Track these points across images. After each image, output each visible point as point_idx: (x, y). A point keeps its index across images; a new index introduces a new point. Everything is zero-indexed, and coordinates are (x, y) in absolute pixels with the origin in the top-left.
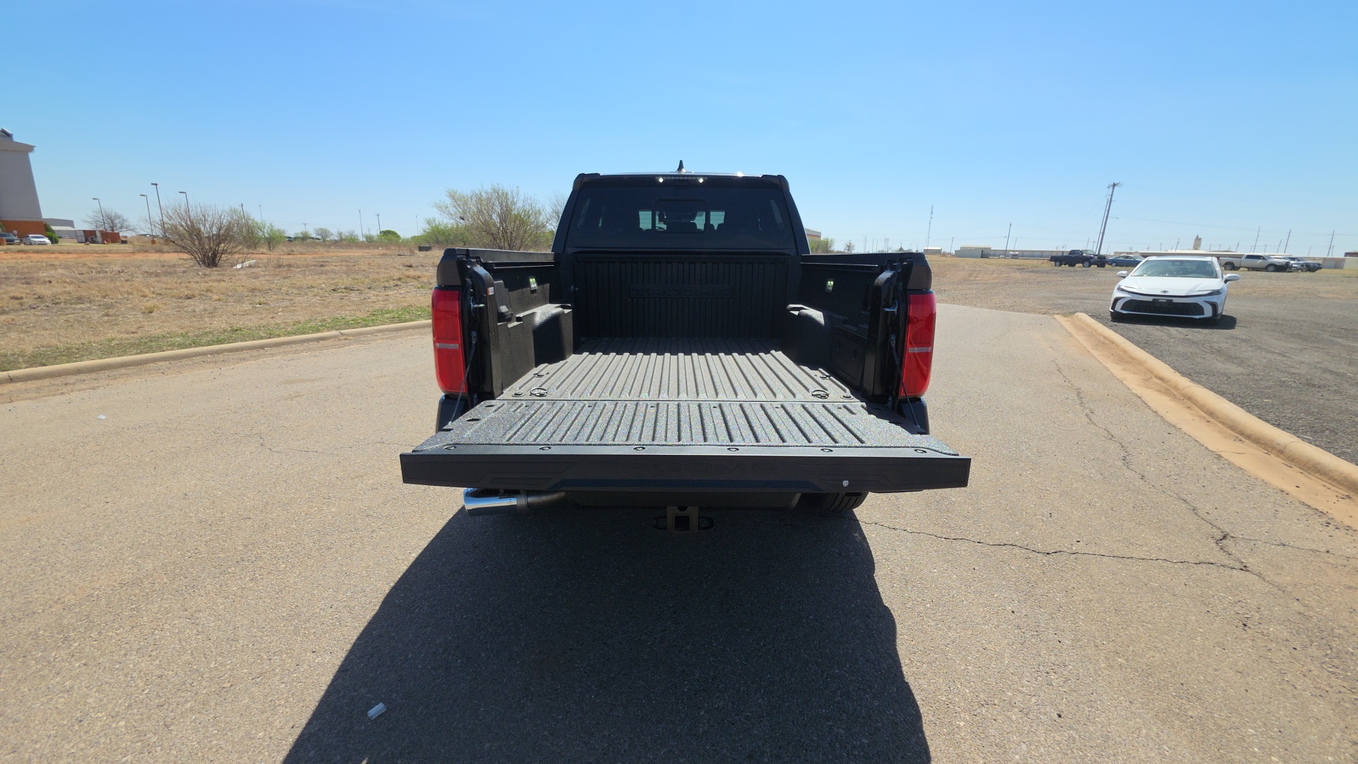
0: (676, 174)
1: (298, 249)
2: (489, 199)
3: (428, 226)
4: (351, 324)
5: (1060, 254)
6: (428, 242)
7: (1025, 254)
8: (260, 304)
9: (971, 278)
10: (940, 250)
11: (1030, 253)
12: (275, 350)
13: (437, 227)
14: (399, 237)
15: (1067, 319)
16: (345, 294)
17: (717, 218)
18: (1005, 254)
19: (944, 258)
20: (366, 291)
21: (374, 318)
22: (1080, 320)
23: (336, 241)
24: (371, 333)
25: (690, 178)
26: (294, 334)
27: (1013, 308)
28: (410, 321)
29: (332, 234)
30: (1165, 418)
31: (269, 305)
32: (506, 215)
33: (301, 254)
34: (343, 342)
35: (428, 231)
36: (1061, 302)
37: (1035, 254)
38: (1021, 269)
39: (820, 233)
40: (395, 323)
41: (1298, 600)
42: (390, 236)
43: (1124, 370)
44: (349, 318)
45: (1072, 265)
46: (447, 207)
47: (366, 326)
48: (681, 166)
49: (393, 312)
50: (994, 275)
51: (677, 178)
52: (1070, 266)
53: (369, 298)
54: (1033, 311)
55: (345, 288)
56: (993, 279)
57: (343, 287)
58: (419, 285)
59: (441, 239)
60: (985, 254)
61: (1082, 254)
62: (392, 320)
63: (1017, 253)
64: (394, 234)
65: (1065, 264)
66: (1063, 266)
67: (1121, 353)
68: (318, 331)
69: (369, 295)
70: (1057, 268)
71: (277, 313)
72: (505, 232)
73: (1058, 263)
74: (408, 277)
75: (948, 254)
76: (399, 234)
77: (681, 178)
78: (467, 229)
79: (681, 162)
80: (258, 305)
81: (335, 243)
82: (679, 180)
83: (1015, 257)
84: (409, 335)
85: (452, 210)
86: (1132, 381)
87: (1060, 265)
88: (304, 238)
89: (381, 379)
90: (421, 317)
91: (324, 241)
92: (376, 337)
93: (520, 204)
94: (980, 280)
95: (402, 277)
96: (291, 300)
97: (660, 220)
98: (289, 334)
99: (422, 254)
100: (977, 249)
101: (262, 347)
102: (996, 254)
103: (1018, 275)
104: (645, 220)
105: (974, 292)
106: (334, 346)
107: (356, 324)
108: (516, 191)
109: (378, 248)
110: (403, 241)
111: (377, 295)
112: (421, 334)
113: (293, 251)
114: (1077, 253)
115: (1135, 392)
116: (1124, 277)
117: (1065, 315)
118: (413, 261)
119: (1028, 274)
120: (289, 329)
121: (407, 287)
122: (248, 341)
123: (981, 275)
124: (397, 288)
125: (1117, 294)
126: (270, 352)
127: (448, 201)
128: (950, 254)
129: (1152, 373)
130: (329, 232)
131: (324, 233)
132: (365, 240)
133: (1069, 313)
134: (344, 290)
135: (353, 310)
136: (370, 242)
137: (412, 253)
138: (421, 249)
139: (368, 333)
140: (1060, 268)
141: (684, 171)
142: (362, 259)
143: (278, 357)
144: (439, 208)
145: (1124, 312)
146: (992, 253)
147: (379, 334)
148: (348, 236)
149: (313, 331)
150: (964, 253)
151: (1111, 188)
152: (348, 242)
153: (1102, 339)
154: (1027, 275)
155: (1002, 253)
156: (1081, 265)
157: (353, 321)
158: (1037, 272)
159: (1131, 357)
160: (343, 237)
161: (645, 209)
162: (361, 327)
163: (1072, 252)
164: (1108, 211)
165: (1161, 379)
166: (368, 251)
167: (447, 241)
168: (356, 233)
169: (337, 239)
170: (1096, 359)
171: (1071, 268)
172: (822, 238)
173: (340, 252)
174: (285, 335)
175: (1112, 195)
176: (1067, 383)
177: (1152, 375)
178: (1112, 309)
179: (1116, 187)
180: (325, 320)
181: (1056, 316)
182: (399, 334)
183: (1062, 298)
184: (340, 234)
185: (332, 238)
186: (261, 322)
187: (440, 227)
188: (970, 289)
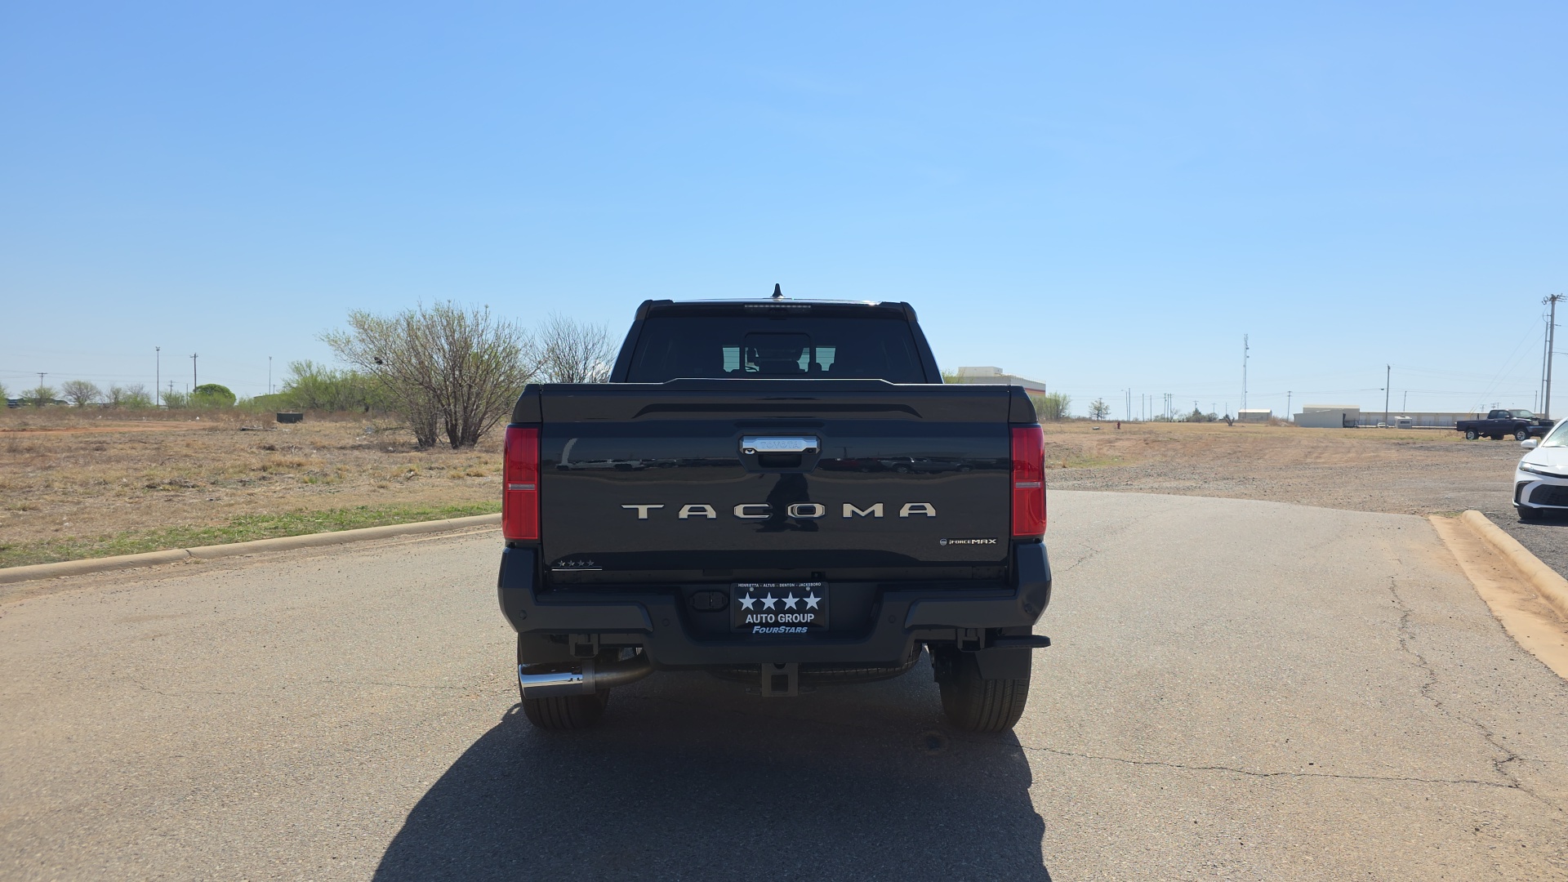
0: (772, 301)
1: (34, 421)
2: (431, 327)
3: (296, 377)
4: (204, 538)
5: (1475, 419)
6: (297, 406)
7: (1424, 419)
8: (24, 510)
9: (1309, 460)
10: (1268, 415)
11: (1432, 419)
12: (78, 580)
13: (314, 378)
14: (232, 397)
15: (1449, 520)
16: (172, 493)
17: (826, 357)
18: (1386, 419)
19: (1274, 428)
20: (211, 488)
21: (241, 528)
22: (1468, 522)
23: (106, 406)
24: (240, 553)
25: (789, 306)
26: (107, 553)
27: (1362, 506)
28: (305, 533)
29: (100, 393)
30: (1521, 643)
31: (41, 511)
32: (459, 354)
33: (44, 429)
34: (194, 567)
35: (295, 385)
36: (1451, 495)
37: (1442, 419)
38: (1401, 444)
39: (1045, 385)
40: (280, 536)
41: (1561, 810)
42: (216, 395)
43: (1500, 588)
44: (196, 530)
45: (1497, 436)
46: (348, 342)
47: (231, 541)
48: (777, 292)
49: (273, 519)
50: (1350, 455)
51: (773, 306)
52: (1493, 438)
53: (218, 499)
54: (1398, 509)
55: (170, 484)
56: (1347, 461)
57: (166, 481)
58: (306, 478)
59: (322, 399)
60: (1349, 420)
61: (1511, 416)
62: (274, 531)
63: (1407, 418)
64: (223, 391)
65: (1484, 436)
66: (1480, 438)
67: (1509, 567)
68: (147, 549)
69: (217, 495)
70: (1467, 442)
71: (61, 523)
72: (457, 385)
73: (1471, 434)
74: (279, 465)
75: (1283, 420)
76: (232, 391)
77: (778, 306)
78: (384, 380)
79: (777, 286)
80: (21, 512)
81: (104, 409)
82: (775, 309)
83: (1404, 424)
84: (307, 556)
85: (359, 348)
86: (1501, 601)
87: (1476, 437)
88: (42, 401)
89: (289, 613)
90: (325, 527)
91: (81, 405)
92: (249, 560)
93: (490, 337)
94: (1324, 463)
95: (268, 464)
96: (79, 503)
97: (749, 361)
98: (97, 554)
99: (287, 428)
100: (1334, 411)
101: (57, 574)
102: (1370, 420)
103: (1393, 455)
104: (731, 358)
105: (1306, 481)
106: (180, 573)
107: (210, 538)
108: (483, 314)
109: (193, 418)
110: (242, 403)
111: (233, 495)
112: (328, 553)
113: (26, 424)
114: (1503, 416)
115: (1496, 614)
116: (1531, 449)
117: (1447, 515)
118: (271, 439)
119: (1412, 452)
120: (96, 547)
121: (283, 482)
122: (30, 564)
123: (1326, 455)
124: (265, 483)
125: (1521, 477)
126: (71, 583)
127: (352, 332)
128: (1287, 421)
129: (1540, 591)
130: (93, 388)
131: (81, 392)
132: (162, 402)
133: (1452, 511)
134: (167, 487)
135: (198, 517)
136: (175, 407)
137: (268, 427)
138: (282, 418)
139: (234, 553)
140: (1475, 442)
141: (781, 299)
142: (172, 438)
143: (91, 589)
144: (333, 342)
145: (1535, 506)
146: (1362, 418)
147: (254, 555)
148: (130, 396)
149: (139, 549)
150: (1310, 419)
151: (1549, 303)
152: (130, 407)
153: (1491, 547)
154: (1407, 454)
155: (1381, 418)
156: (1512, 436)
157: (205, 533)
158: (1428, 449)
159: (1521, 572)
160: (121, 398)
161: (731, 344)
162: (222, 543)
163: (1494, 414)
164: (1551, 341)
165: (1547, 597)
166: (174, 423)
167: (332, 404)
168: (145, 390)
169: (107, 401)
170: (1464, 573)
171: (1495, 442)
172: (1047, 394)
173: (119, 426)
174: (92, 556)
175: (1552, 316)
176: (1395, 604)
177: (1539, 594)
178: (1515, 501)
179: (1557, 302)
180: (154, 533)
181: (1431, 517)
182: (289, 553)
183: (1454, 490)
184: (116, 393)
185: (97, 400)
186: (39, 536)
187: (319, 379)
188: (1298, 476)
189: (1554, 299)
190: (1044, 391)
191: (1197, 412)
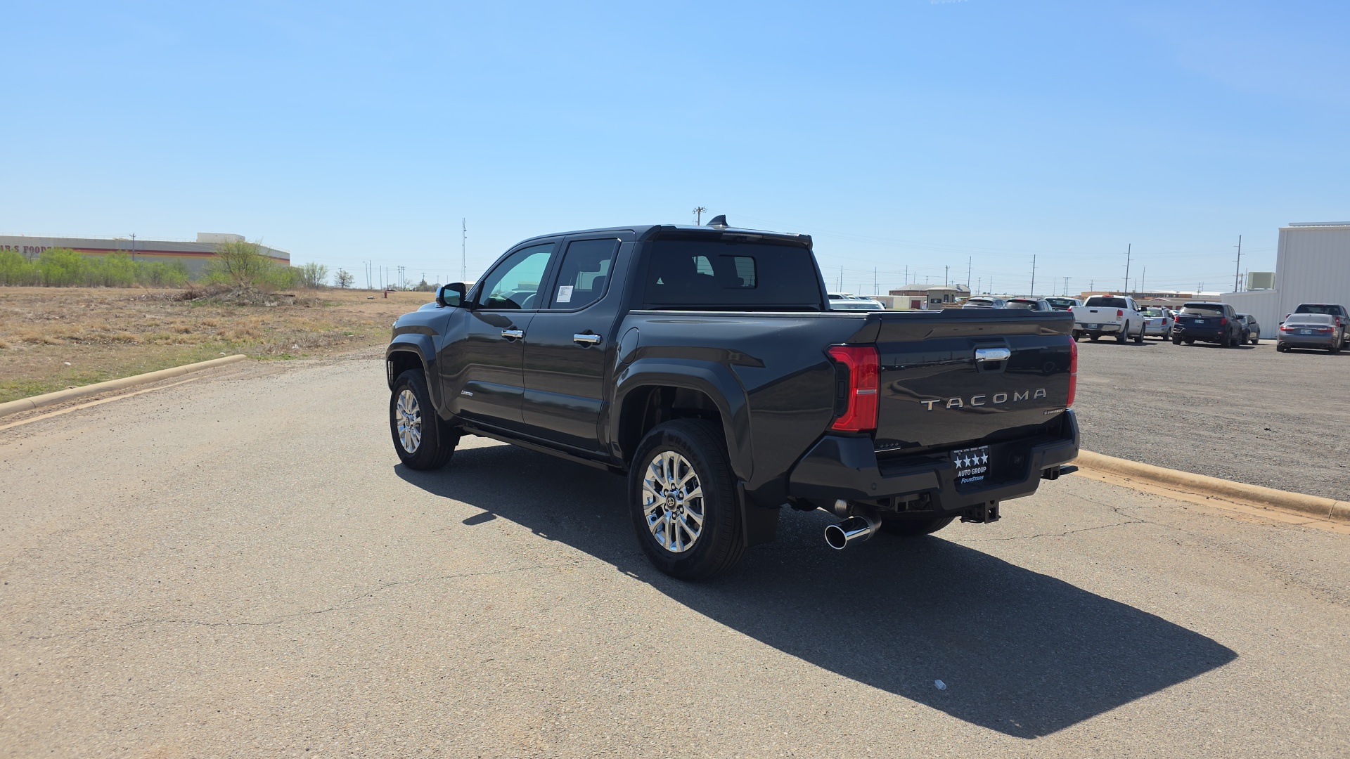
41: (1180, 529)
51: (739, 235)
77: (742, 235)
189: (700, 210)
190: (289, 260)
191: (423, 283)
